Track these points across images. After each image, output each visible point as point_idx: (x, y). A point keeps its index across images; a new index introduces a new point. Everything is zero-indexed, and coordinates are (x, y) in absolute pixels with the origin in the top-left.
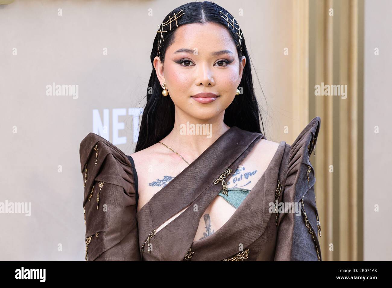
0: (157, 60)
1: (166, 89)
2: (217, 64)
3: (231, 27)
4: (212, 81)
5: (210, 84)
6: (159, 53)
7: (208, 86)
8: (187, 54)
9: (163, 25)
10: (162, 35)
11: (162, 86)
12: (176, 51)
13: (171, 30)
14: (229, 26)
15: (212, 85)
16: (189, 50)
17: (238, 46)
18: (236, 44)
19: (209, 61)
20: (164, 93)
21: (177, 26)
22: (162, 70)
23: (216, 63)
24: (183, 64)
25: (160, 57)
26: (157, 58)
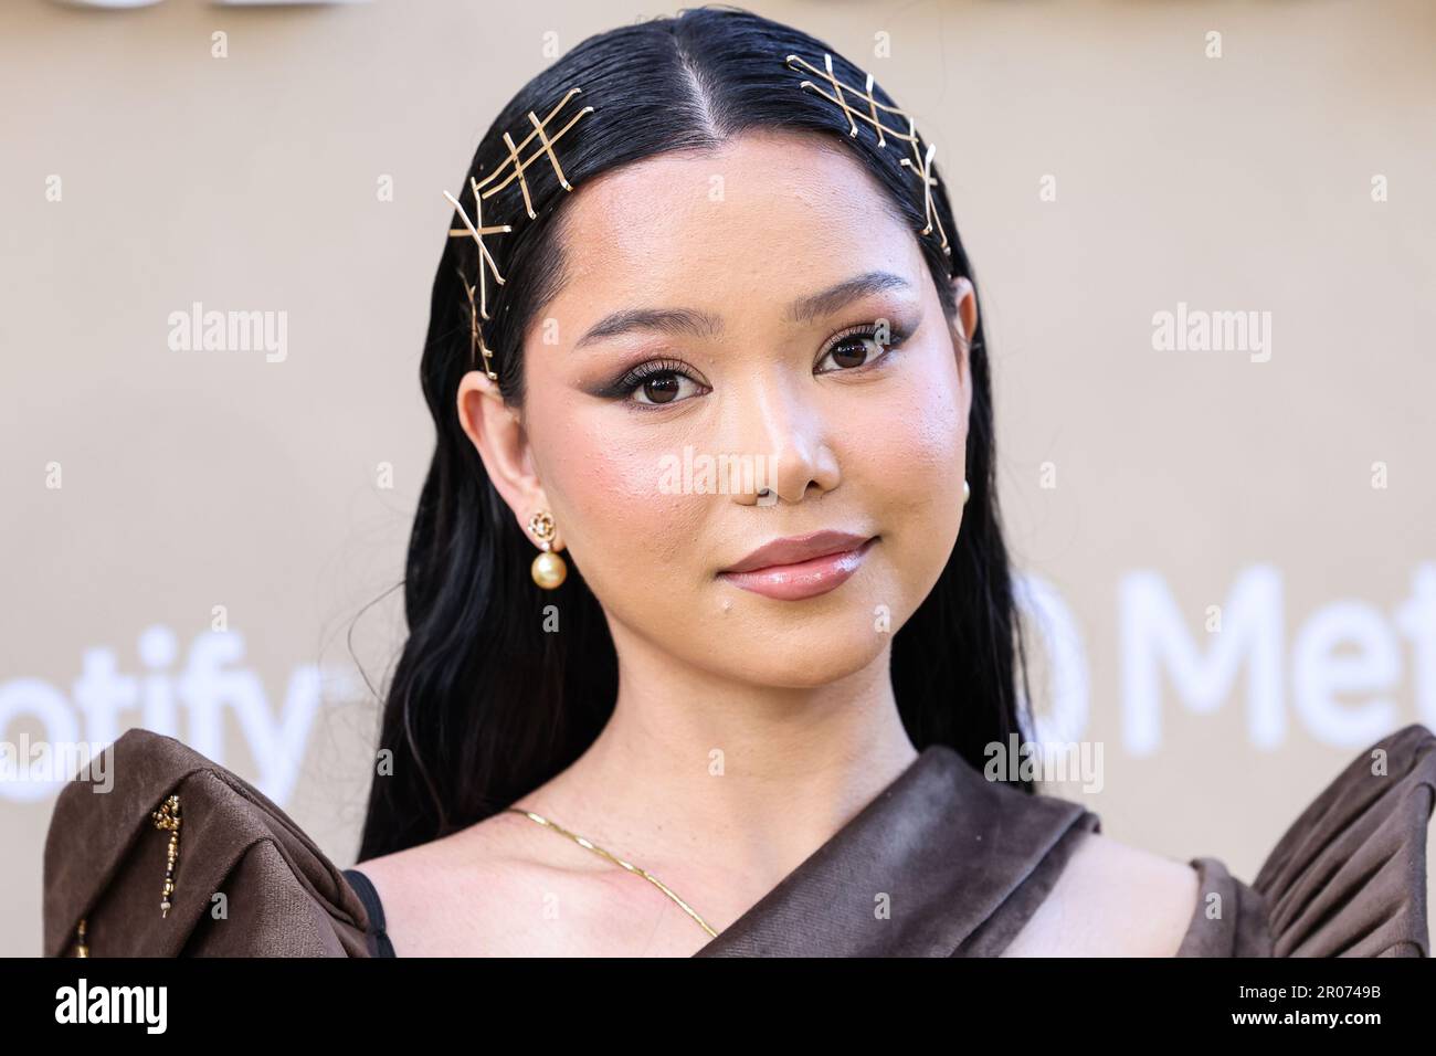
0: (475, 396)
1: (557, 546)
2: (830, 363)
3: (868, 135)
4: (826, 466)
5: (813, 484)
6: (486, 352)
7: (807, 497)
8: (654, 337)
9: (481, 191)
10: (483, 250)
11: (529, 530)
12: (585, 330)
13: (532, 214)
14: (855, 130)
15: (828, 482)
16: (663, 316)
17: (926, 232)
18: (915, 222)
19: (784, 353)
20: (546, 570)
21: (565, 184)
22: (519, 440)
23: (827, 354)
24: (641, 396)
25: (492, 374)
26: (474, 381)
